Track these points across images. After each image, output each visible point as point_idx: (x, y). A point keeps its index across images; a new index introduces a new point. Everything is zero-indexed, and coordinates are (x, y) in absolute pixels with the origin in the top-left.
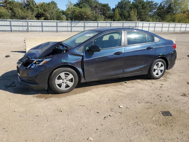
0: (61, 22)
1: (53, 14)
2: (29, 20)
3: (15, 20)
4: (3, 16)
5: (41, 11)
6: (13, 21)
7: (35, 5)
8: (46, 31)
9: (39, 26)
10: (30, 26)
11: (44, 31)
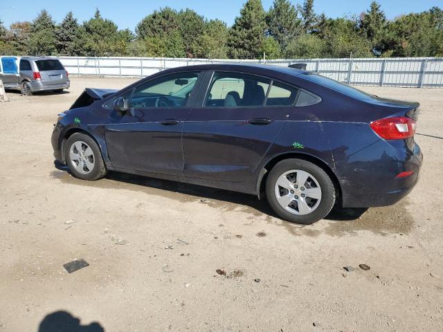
0: (436, 60)
1: (420, 42)
2: (355, 59)
3: (326, 59)
4: (306, 52)
5: (391, 35)
6: (322, 61)
7: (381, 23)
8: (388, 84)
9: (376, 72)
10: (355, 72)
11: (385, 84)
